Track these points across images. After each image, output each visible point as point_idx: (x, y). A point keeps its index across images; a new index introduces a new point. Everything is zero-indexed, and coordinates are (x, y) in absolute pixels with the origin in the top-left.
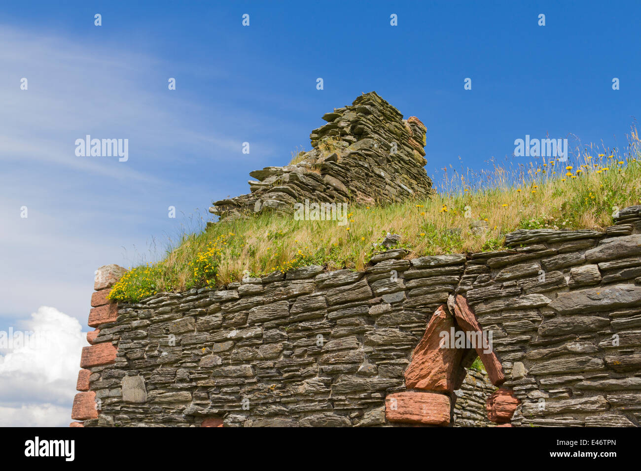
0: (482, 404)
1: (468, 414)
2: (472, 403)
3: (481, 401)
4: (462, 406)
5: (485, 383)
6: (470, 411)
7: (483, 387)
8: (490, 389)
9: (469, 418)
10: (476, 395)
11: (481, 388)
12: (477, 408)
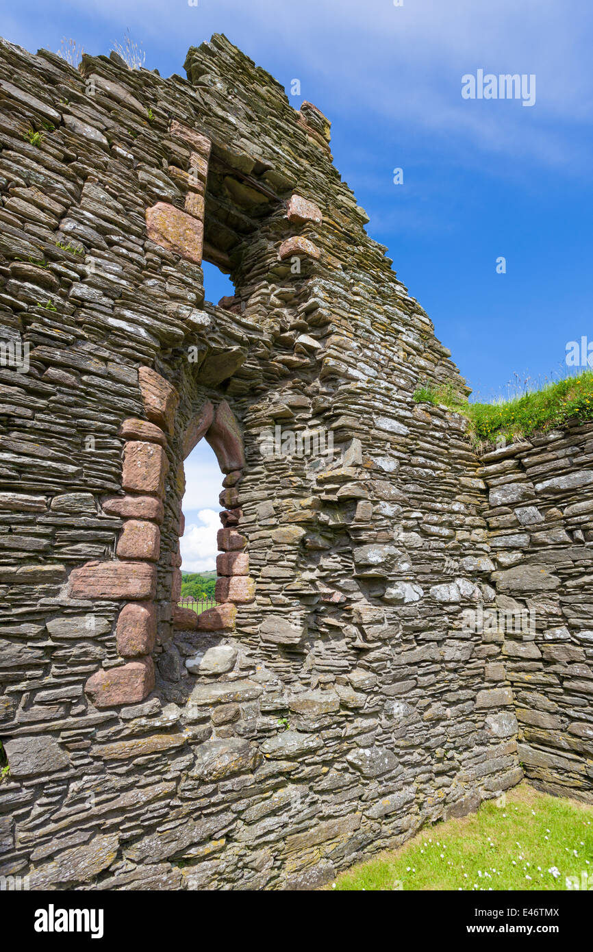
0: (447, 449)
1: (421, 460)
2: (428, 446)
3: (443, 444)
4: (408, 449)
5: (447, 422)
6: (424, 456)
7: (444, 426)
8: (456, 430)
9: (424, 466)
10: (433, 437)
11: (442, 427)
12: (436, 453)
